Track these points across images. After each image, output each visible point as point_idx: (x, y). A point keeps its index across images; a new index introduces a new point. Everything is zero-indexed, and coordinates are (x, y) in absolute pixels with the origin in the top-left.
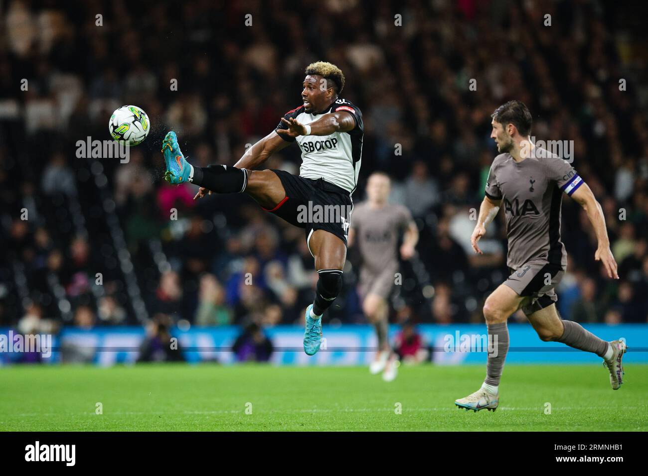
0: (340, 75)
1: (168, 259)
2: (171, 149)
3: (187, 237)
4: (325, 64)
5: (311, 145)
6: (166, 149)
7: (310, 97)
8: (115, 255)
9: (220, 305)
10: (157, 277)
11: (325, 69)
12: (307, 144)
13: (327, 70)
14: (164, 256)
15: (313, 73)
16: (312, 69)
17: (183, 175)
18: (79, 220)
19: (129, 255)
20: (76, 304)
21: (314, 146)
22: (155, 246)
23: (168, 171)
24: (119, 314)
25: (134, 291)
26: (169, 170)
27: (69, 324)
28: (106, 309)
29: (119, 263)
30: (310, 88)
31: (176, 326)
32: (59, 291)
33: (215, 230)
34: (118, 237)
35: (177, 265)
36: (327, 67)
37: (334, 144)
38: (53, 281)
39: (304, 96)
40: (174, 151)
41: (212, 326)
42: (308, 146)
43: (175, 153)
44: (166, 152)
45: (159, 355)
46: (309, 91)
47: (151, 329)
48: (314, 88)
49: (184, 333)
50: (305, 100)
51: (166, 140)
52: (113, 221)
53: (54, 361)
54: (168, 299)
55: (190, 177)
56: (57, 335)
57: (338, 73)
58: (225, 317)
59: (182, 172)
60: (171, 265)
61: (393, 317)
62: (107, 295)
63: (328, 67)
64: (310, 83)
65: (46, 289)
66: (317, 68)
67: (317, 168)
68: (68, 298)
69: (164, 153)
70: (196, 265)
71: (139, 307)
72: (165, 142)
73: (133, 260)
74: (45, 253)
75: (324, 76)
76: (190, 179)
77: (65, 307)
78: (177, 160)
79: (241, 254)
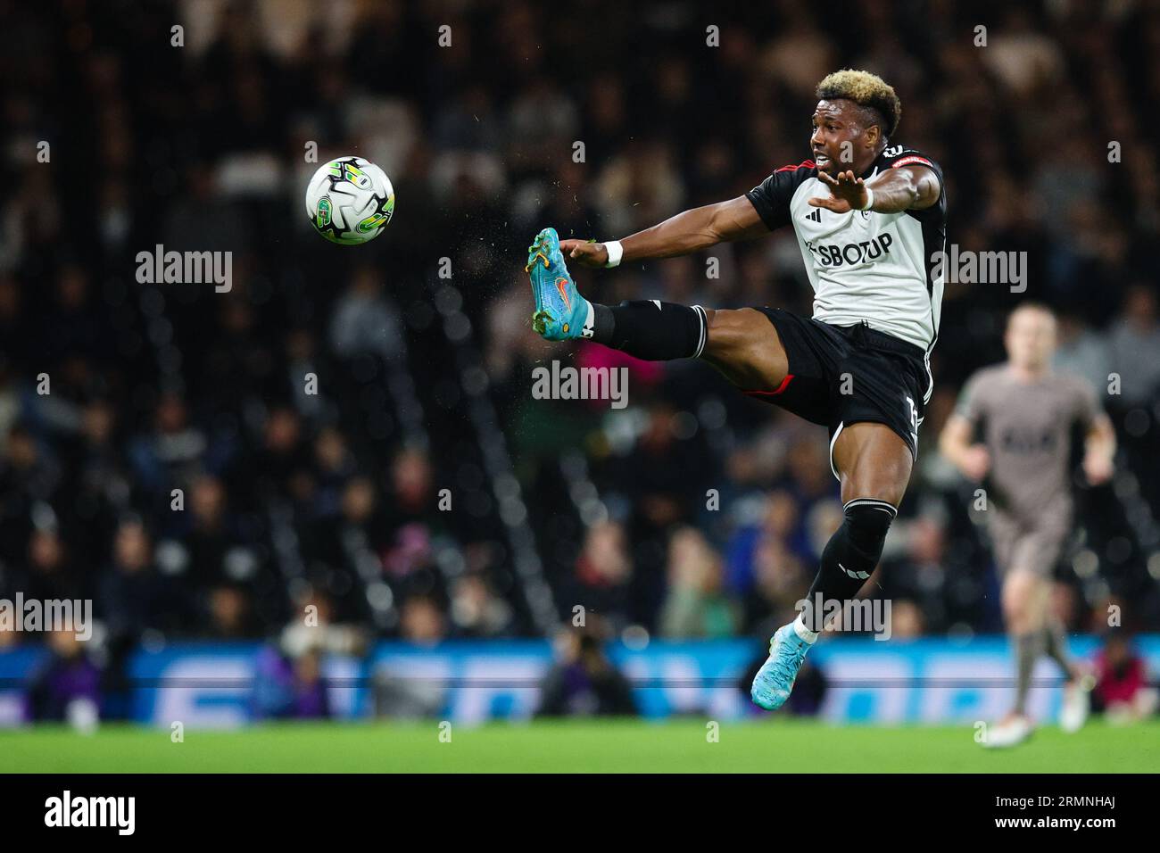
0: (892, 98)
1: (602, 493)
2: (547, 262)
3: (641, 449)
4: (858, 74)
5: (835, 251)
6: (534, 265)
7: (831, 146)
8: (487, 486)
9: (714, 594)
10: (578, 534)
11: (861, 85)
12: (826, 250)
13: (865, 88)
14: (593, 489)
15: (833, 95)
16: (832, 88)
17: (572, 320)
18: (411, 411)
19: (517, 487)
20: (403, 592)
21: (841, 254)
22: (574, 466)
23: (539, 311)
24: (497, 614)
25: (528, 564)
26: (542, 309)
27: (392, 636)
28: (469, 604)
29: (496, 503)
30: (830, 128)
31: (619, 642)
32: (367, 565)
33: (702, 432)
34: (493, 449)
35: (622, 509)
36: (864, 80)
37: (885, 247)
38: (355, 543)
39: (818, 145)
40: (551, 266)
41: (695, 639)
42: (828, 253)
43: (554, 272)
44: (535, 271)
45: (584, 701)
46: (827, 134)
47: (564, 646)
48: (837, 128)
49: (635, 653)
50: (818, 154)
51: (536, 245)
52: (483, 416)
53: (358, 715)
54: (602, 580)
55: (586, 327)
56: (364, 657)
57: (887, 93)
58: (723, 619)
59: (569, 313)
60: (608, 508)
61: (1081, 620)
62: (469, 573)
63: (867, 81)
64: (827, 118)
65: (339, 560)
66: (843, 83)
67: (852, 302)
68: (387, 578)
69: (530, 273)
70: (661, 509)
71: (540, 598)
72: (534, 250)
73: (527, 497)
74: (335, 483)
75: (860, 101)
76: (586, 332)
77: (380, 598)
78: (559, 288)
79: (759, 485)
